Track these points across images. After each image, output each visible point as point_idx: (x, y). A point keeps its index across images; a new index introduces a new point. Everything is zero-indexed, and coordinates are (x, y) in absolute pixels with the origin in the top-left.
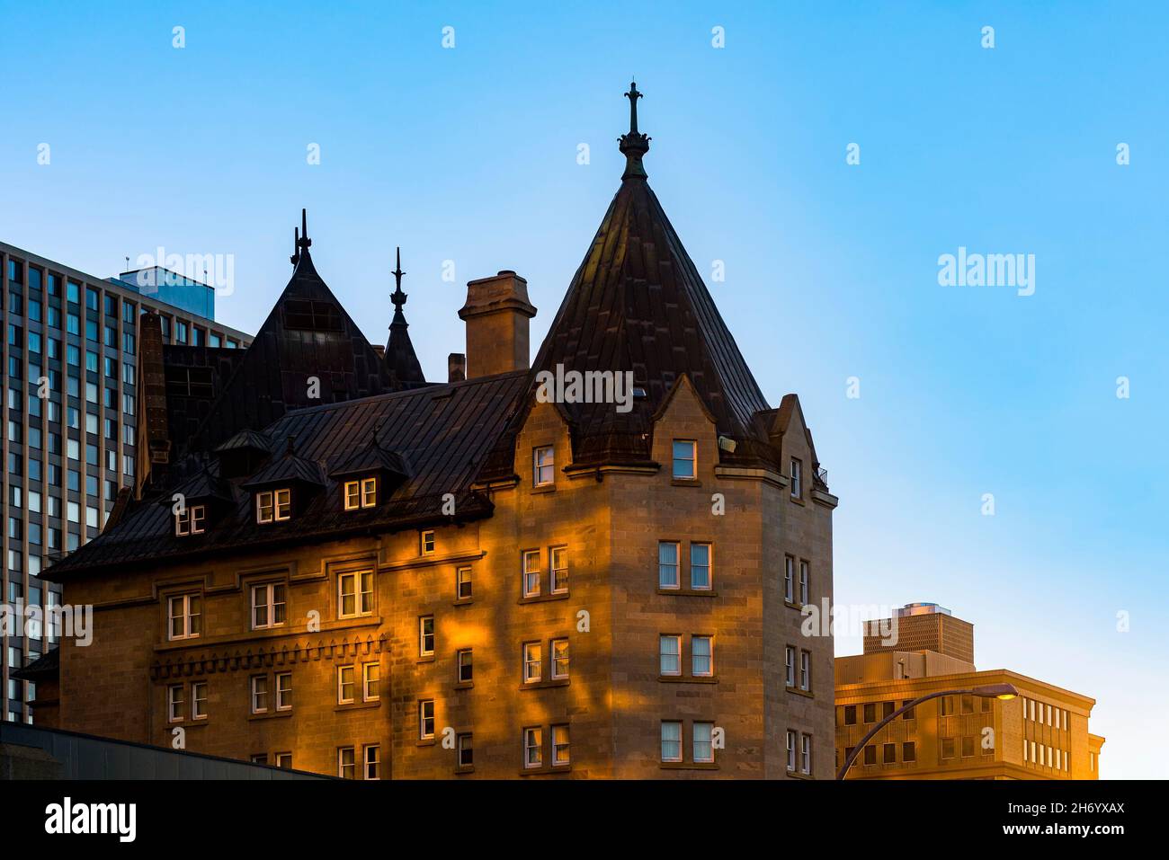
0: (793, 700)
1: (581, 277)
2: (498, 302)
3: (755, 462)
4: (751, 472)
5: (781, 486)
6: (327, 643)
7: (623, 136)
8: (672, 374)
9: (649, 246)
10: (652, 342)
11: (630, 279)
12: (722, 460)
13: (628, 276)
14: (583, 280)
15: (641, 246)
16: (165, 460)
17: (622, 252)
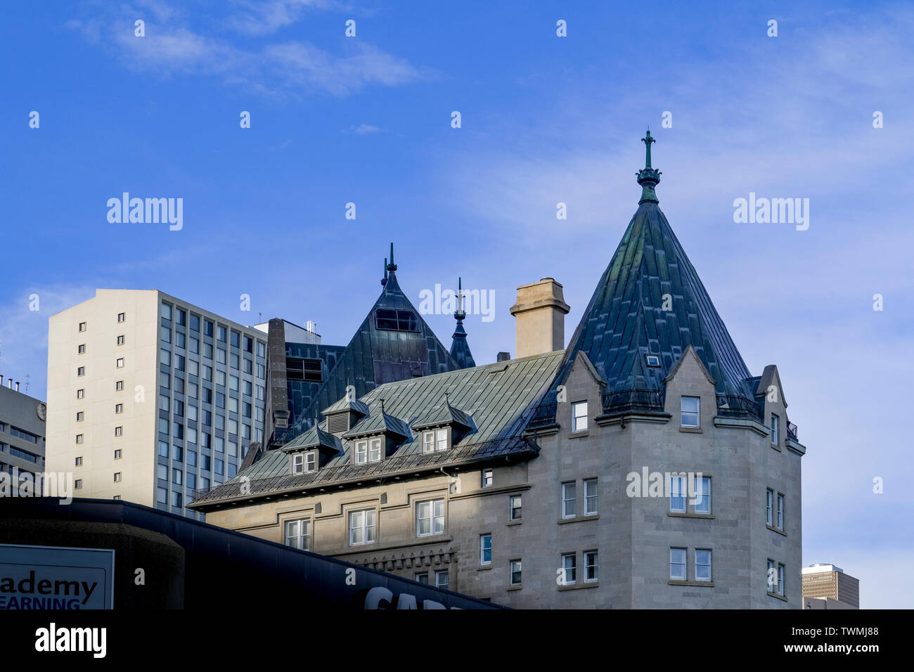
0: (772, 602)
1: (608, 276)
2: (541, 301)
3: (745, 414)
4: (742, 422)
5: (764, 435)
6: (408, 556)
7: (641, 171)
8: (679, 348)
9: (661, 253)
10: (664, 323)
11: (646, 276)
12: (719, 414)
13: (645, 274)
14: (609, 278)
15: (654, 252)
16: (285, 425)
17: (639, 257)
